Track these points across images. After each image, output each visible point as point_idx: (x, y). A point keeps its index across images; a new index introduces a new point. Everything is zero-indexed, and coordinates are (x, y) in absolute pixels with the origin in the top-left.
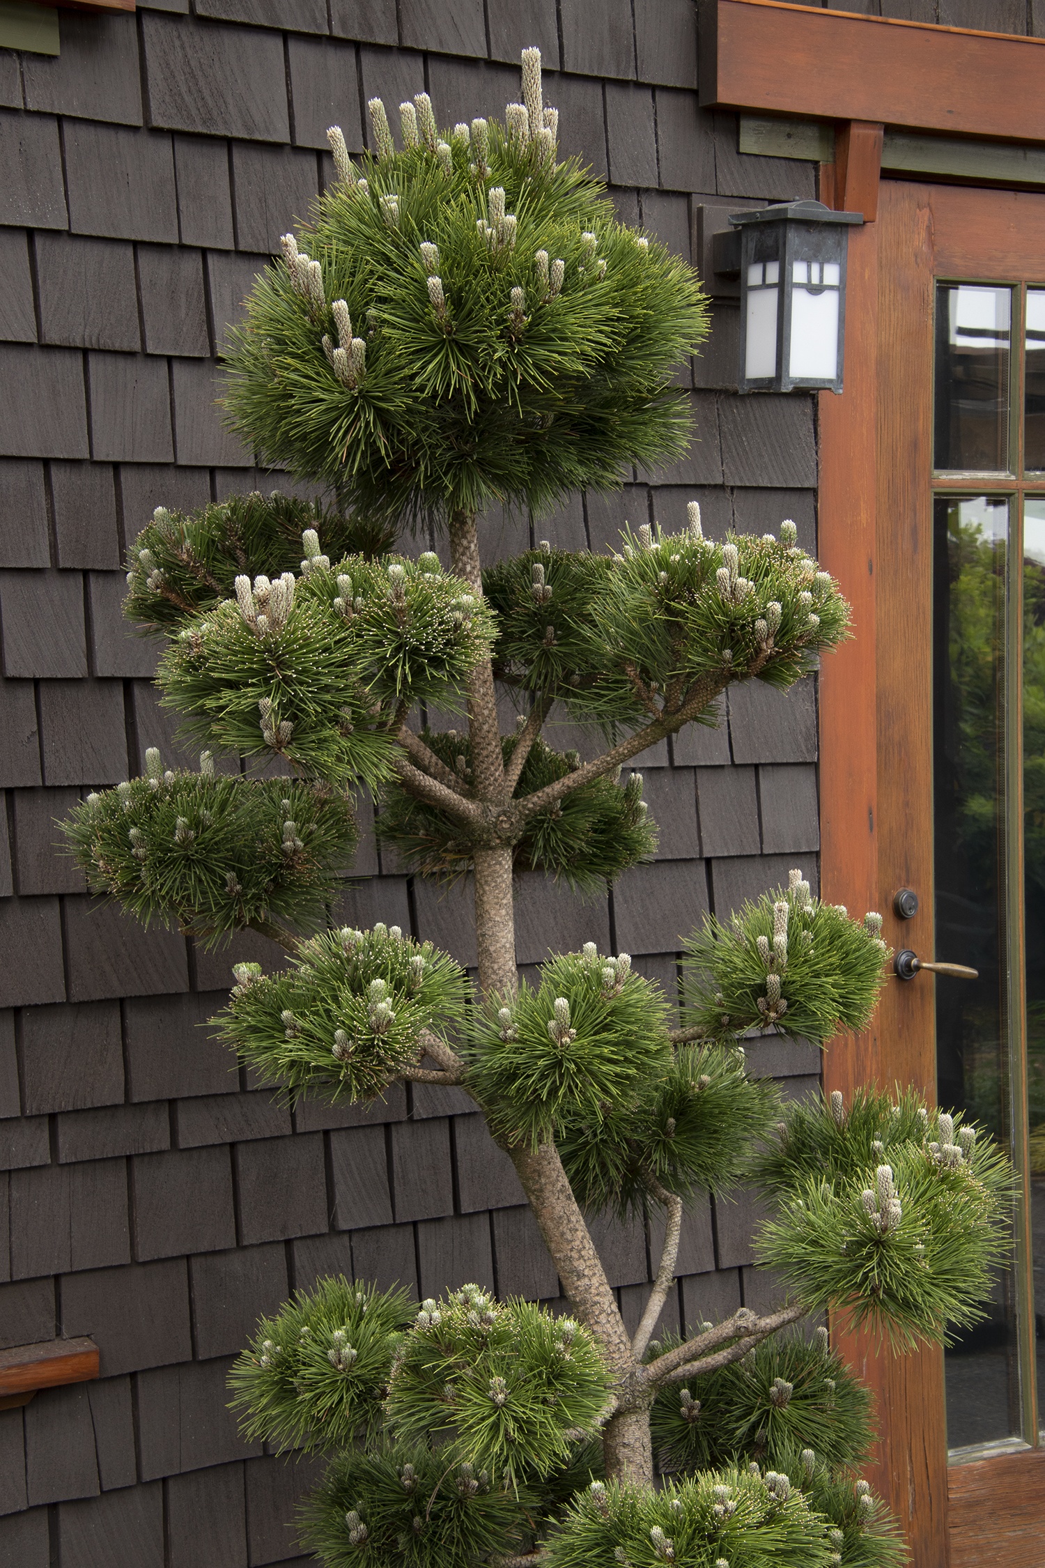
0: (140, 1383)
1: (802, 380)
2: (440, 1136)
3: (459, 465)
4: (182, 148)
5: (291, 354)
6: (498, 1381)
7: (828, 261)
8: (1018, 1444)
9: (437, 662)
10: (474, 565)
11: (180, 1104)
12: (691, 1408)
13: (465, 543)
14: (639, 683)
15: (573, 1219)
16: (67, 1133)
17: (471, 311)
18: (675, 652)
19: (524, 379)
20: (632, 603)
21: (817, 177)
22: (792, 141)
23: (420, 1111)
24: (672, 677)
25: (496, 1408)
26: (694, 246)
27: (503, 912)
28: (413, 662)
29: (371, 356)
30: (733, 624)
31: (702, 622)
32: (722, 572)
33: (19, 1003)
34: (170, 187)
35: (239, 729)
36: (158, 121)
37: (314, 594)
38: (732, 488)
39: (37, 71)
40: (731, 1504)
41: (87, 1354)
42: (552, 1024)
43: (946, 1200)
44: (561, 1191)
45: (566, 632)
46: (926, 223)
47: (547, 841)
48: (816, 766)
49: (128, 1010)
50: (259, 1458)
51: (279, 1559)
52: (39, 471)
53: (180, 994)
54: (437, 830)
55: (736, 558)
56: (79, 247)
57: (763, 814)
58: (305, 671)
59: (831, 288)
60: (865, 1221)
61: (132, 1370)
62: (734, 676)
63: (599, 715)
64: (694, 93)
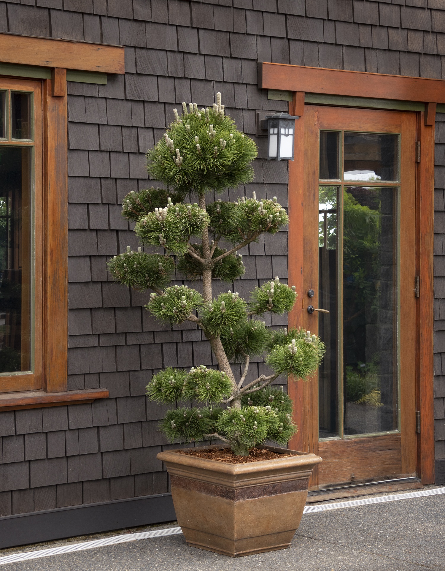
0: (118, 401)
1: (283, 157)
2: (190, 346)
3: (202, 183)
4: (133, 103)
5: (167, 160)
6: (208, 384)
7: (290, 128)
8: (338, 438)
9: (197, 227)
10: (204, 205)
11: (128, 334)
12: (250, 403)
13: (202, 200)
14: (241, 232)
15: (224, 356)
16: (102, 339)
17: (206, 151)
18: (249, 226)
19: (217, 166)
20: (240, 214)
21: (288, 105)
22: (281, 96)
23: (185, 340)
24: (249, 231)
25: (207, 390)
26: (257, 122)
27: (209, 285)
28: (192, 227)
29: (184, 160)
30: (262, 220)
31: (255, 219)
32: (260, 208)
33: (92, 307)
34: (130, 113)
35: (155, 241)
36: (128, 98)
37: (171, 212)
38: (266, 184)
39: (102, 88)
40: (258, 411)
41: (106, 392)
42: (221, 307)
43: (308, 349)
44: (221, 349)
45: (225, 220)
46: (317, 116)
47: (219, 270)
48: (287, 256)
49: (116, 310)
50: (145, 421)
51: (149, 446)
52: (99, 180)
53: (128, 307)
54: (192, 267)
55: (263, 205)
56: (109, 127)
57: (273, 268)
58: (169, 229)
59: (291, 135)
60: (289, 351)
61: (116, 397)
62: (262, 231)
63: (232, 240)
64: (257, 85)
